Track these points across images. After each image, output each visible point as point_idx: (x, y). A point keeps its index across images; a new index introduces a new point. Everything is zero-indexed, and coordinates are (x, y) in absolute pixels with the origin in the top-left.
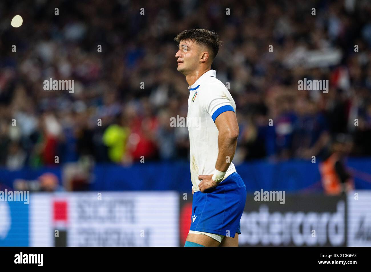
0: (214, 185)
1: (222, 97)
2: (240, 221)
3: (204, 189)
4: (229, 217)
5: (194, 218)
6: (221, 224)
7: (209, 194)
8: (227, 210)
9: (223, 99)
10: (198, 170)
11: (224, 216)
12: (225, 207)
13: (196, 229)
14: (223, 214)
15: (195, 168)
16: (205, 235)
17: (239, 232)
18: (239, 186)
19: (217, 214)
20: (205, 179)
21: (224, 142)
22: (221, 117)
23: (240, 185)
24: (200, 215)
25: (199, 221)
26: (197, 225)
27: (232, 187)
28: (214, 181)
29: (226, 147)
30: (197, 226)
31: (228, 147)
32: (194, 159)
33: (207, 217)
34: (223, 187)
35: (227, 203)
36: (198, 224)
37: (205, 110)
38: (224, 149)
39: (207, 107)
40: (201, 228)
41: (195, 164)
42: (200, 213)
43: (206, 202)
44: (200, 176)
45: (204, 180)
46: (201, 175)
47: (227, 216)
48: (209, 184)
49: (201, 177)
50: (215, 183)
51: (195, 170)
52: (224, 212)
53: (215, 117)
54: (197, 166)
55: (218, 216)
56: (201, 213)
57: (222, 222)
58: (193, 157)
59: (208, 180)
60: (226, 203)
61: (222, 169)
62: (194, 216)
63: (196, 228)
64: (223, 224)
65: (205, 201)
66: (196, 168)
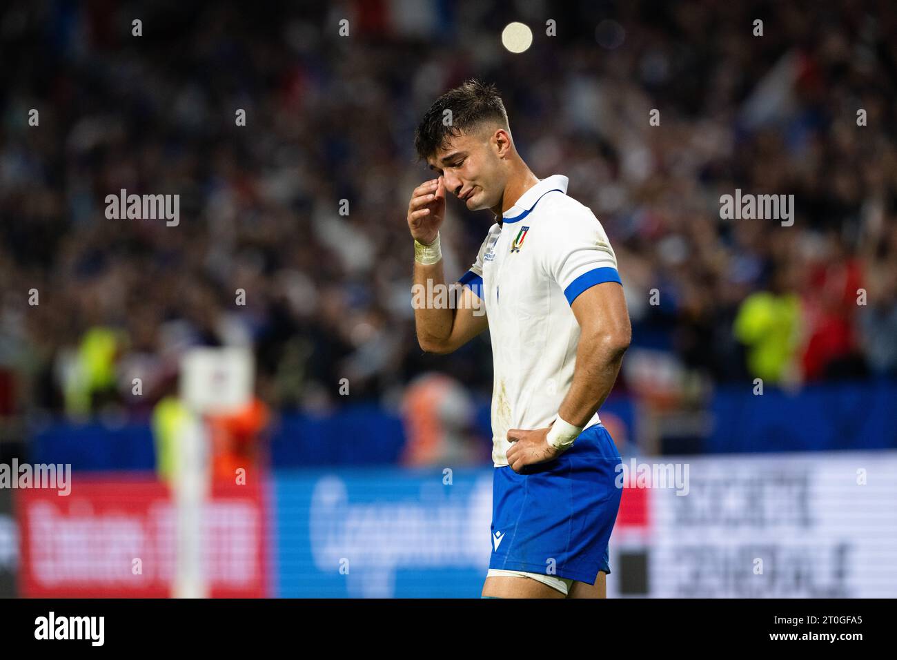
0: (549, 455)
1: (595, 246)
2: (608, 544)
3: (521, 465)
4: (583, 534)
5: (498, 538)
6: (564, 551)
7: (532, 477)
8: (576, 516)
9: (596, 249)
10: (510, 415)
11: (571, 532)
12: (572, 509)
13: (506, 565)
14: (568, 525)
15: (502, 411)
16: (528, 577)
17: (606, 570)
18: (606, 458)
19: (553, 527)
20: (525, 439)
21: (594, 355)
22: (589, 296)
23: (607, 455)
24: (513, 528)
25: (511, 545)
26: (505, 554)
27: (589, 460)
28: (552, 446)
29: (596, 368)
30: (506, 557)
31: (601, 367)
32: (503, 390)
33: (531, 534)
34: (567, 460)
35: (575, 499)
36: (508, 553)
37: (549, 273)
38: (592, 371)
39: (555, 268)
40: (515, 561)
41: (504, 400)
42: (512, 524)
43: (526, 496)
44: (511, 430)
45: (521, 442)
46: (516, 428)
47: (577, 531)
48: (535, 453)
49: (513, 434)
50: (553, 452)
51: (503, 414)
52: (570, 521)
53: (573, 293)
54: (508, 405)
55: (556, 530)
56: (515, 525)
57: (567, 546)
58: (503, 385)
59: (536, 442)
60: (573, 498)
61: (578, 420)
62: (498, 534)
63: (505, 562)
64: (570, 550)
65: (524, 493)
66: (506, 412)
